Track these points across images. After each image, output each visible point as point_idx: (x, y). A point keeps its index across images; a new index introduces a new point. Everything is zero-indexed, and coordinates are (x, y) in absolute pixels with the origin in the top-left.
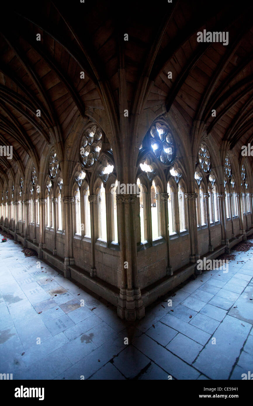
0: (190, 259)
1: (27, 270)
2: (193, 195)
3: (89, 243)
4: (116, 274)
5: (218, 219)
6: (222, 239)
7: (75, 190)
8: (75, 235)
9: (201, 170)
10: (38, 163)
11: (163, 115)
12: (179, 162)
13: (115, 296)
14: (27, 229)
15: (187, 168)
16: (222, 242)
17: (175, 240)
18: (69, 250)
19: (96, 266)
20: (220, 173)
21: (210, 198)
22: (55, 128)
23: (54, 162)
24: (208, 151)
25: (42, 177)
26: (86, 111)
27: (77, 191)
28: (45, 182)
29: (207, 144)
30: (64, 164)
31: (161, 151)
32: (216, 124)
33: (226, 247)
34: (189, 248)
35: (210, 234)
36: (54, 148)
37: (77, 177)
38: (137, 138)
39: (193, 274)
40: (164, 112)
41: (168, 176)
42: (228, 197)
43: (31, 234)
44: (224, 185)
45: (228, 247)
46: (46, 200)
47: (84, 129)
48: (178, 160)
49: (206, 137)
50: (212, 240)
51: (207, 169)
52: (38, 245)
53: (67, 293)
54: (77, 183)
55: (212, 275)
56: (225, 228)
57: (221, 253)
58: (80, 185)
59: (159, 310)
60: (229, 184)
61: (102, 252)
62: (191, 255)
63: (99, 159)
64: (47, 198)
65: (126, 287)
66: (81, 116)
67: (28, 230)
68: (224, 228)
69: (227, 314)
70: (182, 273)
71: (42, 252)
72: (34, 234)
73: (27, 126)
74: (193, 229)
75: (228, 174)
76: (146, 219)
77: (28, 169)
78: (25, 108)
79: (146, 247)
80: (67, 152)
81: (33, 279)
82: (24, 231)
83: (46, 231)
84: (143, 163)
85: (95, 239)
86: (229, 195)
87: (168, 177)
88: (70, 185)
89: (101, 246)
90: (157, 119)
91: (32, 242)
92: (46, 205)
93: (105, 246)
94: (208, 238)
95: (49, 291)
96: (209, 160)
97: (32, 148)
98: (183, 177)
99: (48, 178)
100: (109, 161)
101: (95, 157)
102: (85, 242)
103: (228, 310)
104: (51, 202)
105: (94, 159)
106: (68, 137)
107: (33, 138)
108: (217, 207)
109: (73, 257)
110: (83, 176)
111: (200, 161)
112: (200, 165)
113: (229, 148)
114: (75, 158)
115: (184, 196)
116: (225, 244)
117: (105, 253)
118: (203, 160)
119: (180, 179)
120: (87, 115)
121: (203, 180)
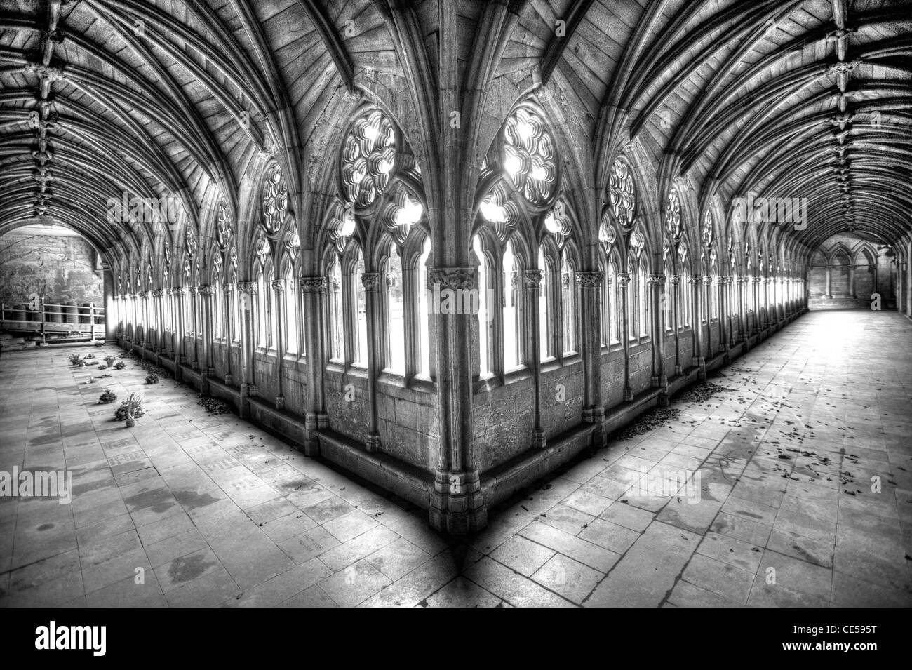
0: (583, 415)
1: (217, 442)
2: (594, 275)
3: (363, 380)
4: (424, 442)
5: (646, 331)
6: (653, 375)
7: (329, 260)
8: (328, 362)
9: (613, 219)
10: (235, 195)
11: (533, 91)
12: (566, 201)
13: (425, 489)
14: (208, 353)
15: (582, 215)
16: (652, 382)
17: (552, 372)
18: (315, 395)
19: (379, 427)
20: (655, 229)
21: (630, 284)
22: (281, 114)
23: (275, 195)
24: (630, 177)
25: (245, 229)
26: (356, 78)
27: (333, 264)
28: (253, 242)
29: (629, 160)
30: (301, 201)
31: (526, 176)
32: (651, 116)
33: (660, 393)
34: (582, 391)
35: (627, 363)
36: (273, 161)
37: (333, 231)
38: (477, 144)
39: (587, 447)
40: (535, 86)
41: (541, 231)
42: (670, 283)
43: (217, 364)
44: (662, 256)
45: (666, 392)
46: (255, 286)
47: (352, 119)
48: (563, 196)
49: (629, 143)
50: (631, 375)
51: (627, 219)
52: (237, 389)
53: (318, 486)
54: (334, 244)
55: (627, 448)
56: (662, 351)
57: (650, 404)
58: (341, 251)
59: (517, 515)
60: (674, 253)
61: (393, 398)
62: (586, 407)
63: (387, 190)
64: (256, 280)
65: (448, 467)
66: (344, 88)
67: (210, 355)
68: (659, 351)
69: (654, 519)
70: (565, 444)
71: (249, 404)
72: (227, 364)
73: (207, 105)
74: (591, 350)
75: (674, 232)
76: (491, 327)
77: (207, 212)
78: (205, 62)
79: (491, 385)
80: (311, 173)
81: (234, 460)
82: (200, 359)
83: (257, 357)
84: (487, 202)
85: (376, 369)
86: (672, 279)
87: (540, 234)
88: (317, 249)
89: (391, 385)
90: (519, 101)
91: (221, 381)
92: (254, 296)
93: (401, 385)
94: (623, 371)
95: (276, 484)
96: (632, 197)
97: (219, 160)
98: (573, 236)
99: (258, 233)
100: (410, 196)
101: (377, 185)
102: (354, 377)
103: (657, 513)
104: (268, 288)
105: (376, 191)
106: (313, 136)
107: (222, 137)
108: (646, 305)
109: (324, 412)
110: (348, 227)
111: (613, 199)
112: (612, 208)
113: (678, 170)
114: (327, 187)
115: (575, 278)
116: (660, 387)
117: (400, 399)
118: (619, 196)
119: (566, 239)
120: (360, 86)
121: (616, 243)
